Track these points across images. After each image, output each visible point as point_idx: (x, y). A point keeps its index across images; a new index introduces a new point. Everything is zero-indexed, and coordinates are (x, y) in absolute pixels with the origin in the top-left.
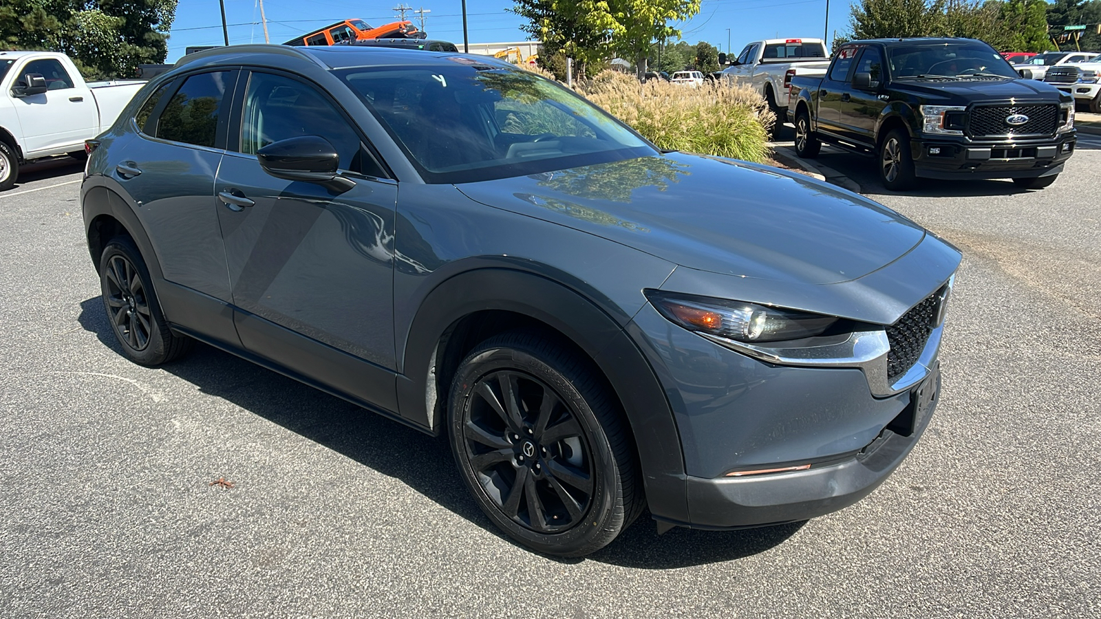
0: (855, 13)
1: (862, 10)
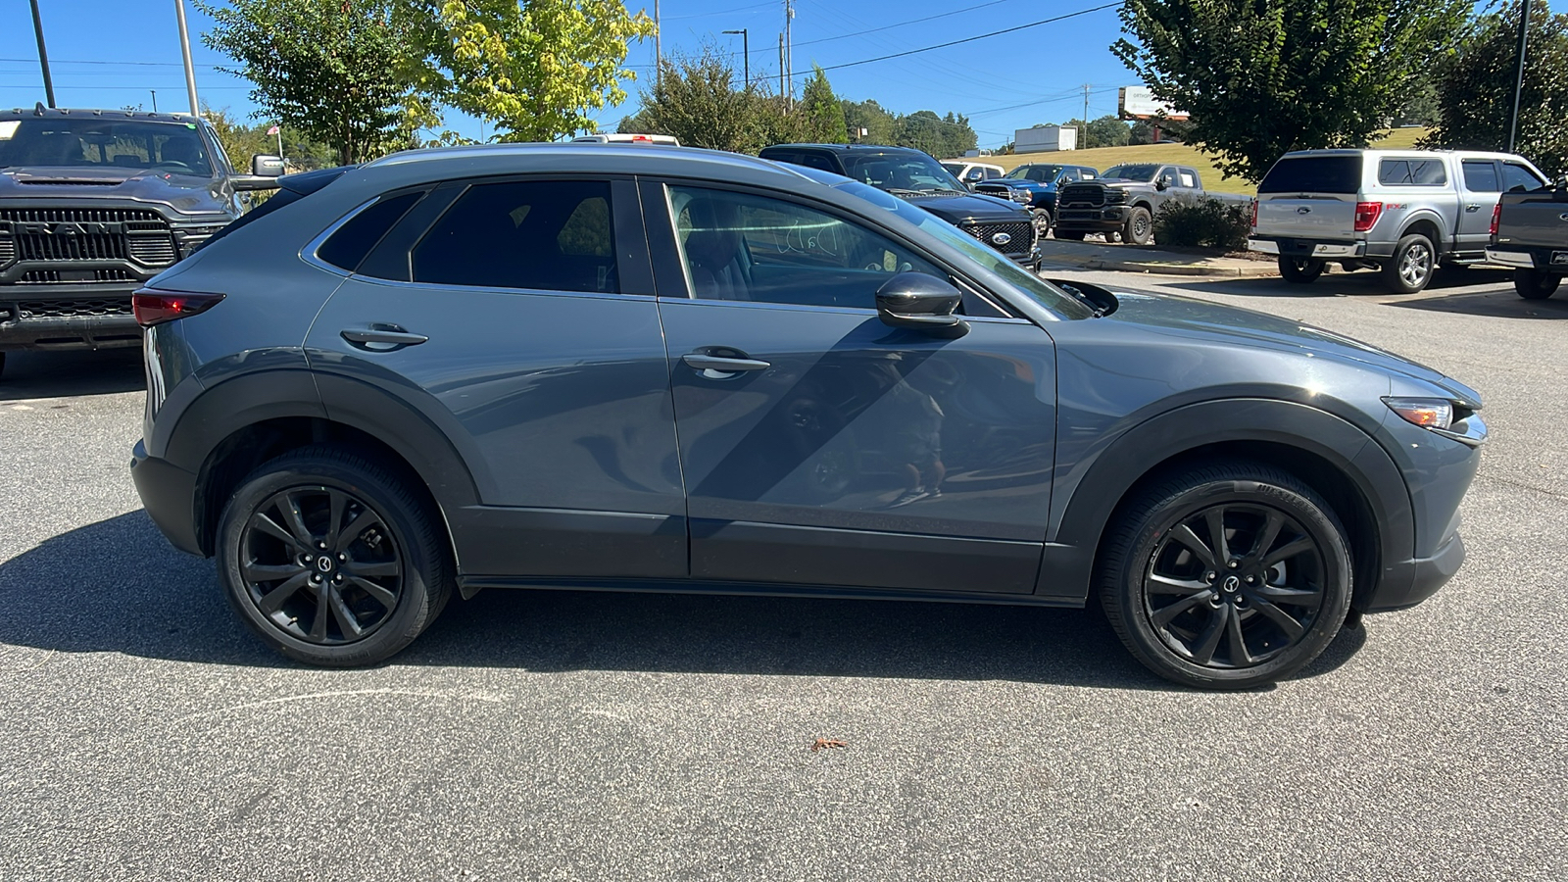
0: (646, 101)
1: (654, 99)
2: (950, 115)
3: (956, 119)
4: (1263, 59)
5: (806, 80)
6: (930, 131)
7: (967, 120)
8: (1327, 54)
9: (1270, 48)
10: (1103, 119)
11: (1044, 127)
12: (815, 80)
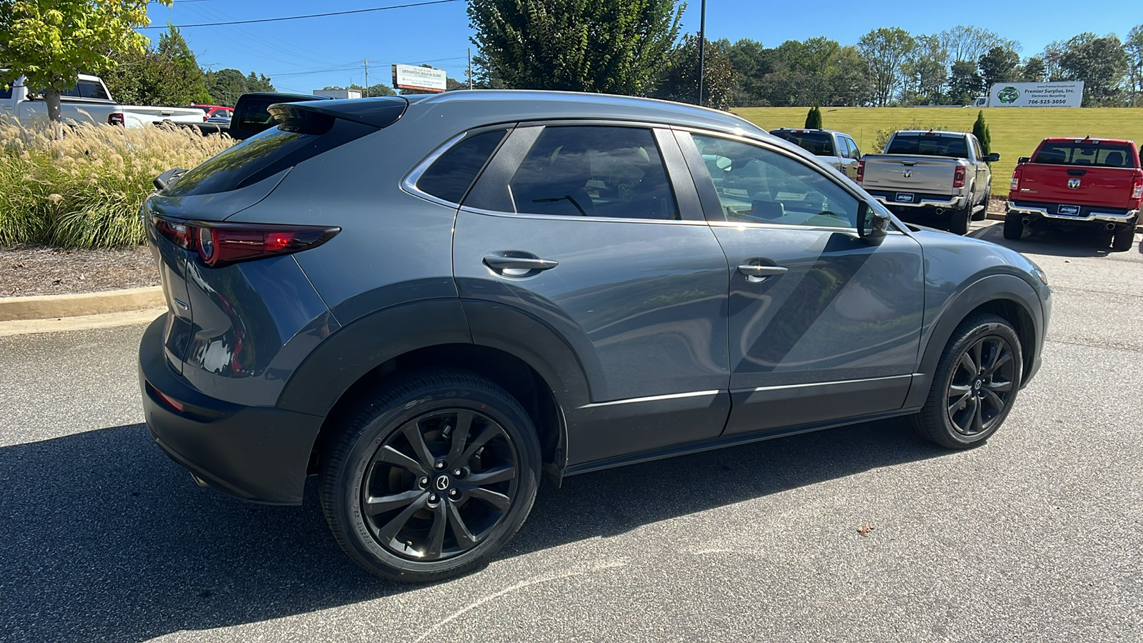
2: (253, 75)
3: (259, 79)
4: (574, 57)
5: (161, 35)
6: (239, 86)
7: (269, 79)
8: (609, 57)
9: (578, 50)
10: (376, 86)
11: (332, 89)
12: (170, 36)
